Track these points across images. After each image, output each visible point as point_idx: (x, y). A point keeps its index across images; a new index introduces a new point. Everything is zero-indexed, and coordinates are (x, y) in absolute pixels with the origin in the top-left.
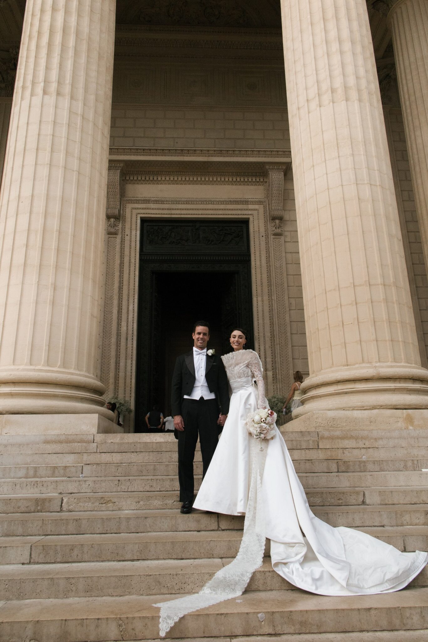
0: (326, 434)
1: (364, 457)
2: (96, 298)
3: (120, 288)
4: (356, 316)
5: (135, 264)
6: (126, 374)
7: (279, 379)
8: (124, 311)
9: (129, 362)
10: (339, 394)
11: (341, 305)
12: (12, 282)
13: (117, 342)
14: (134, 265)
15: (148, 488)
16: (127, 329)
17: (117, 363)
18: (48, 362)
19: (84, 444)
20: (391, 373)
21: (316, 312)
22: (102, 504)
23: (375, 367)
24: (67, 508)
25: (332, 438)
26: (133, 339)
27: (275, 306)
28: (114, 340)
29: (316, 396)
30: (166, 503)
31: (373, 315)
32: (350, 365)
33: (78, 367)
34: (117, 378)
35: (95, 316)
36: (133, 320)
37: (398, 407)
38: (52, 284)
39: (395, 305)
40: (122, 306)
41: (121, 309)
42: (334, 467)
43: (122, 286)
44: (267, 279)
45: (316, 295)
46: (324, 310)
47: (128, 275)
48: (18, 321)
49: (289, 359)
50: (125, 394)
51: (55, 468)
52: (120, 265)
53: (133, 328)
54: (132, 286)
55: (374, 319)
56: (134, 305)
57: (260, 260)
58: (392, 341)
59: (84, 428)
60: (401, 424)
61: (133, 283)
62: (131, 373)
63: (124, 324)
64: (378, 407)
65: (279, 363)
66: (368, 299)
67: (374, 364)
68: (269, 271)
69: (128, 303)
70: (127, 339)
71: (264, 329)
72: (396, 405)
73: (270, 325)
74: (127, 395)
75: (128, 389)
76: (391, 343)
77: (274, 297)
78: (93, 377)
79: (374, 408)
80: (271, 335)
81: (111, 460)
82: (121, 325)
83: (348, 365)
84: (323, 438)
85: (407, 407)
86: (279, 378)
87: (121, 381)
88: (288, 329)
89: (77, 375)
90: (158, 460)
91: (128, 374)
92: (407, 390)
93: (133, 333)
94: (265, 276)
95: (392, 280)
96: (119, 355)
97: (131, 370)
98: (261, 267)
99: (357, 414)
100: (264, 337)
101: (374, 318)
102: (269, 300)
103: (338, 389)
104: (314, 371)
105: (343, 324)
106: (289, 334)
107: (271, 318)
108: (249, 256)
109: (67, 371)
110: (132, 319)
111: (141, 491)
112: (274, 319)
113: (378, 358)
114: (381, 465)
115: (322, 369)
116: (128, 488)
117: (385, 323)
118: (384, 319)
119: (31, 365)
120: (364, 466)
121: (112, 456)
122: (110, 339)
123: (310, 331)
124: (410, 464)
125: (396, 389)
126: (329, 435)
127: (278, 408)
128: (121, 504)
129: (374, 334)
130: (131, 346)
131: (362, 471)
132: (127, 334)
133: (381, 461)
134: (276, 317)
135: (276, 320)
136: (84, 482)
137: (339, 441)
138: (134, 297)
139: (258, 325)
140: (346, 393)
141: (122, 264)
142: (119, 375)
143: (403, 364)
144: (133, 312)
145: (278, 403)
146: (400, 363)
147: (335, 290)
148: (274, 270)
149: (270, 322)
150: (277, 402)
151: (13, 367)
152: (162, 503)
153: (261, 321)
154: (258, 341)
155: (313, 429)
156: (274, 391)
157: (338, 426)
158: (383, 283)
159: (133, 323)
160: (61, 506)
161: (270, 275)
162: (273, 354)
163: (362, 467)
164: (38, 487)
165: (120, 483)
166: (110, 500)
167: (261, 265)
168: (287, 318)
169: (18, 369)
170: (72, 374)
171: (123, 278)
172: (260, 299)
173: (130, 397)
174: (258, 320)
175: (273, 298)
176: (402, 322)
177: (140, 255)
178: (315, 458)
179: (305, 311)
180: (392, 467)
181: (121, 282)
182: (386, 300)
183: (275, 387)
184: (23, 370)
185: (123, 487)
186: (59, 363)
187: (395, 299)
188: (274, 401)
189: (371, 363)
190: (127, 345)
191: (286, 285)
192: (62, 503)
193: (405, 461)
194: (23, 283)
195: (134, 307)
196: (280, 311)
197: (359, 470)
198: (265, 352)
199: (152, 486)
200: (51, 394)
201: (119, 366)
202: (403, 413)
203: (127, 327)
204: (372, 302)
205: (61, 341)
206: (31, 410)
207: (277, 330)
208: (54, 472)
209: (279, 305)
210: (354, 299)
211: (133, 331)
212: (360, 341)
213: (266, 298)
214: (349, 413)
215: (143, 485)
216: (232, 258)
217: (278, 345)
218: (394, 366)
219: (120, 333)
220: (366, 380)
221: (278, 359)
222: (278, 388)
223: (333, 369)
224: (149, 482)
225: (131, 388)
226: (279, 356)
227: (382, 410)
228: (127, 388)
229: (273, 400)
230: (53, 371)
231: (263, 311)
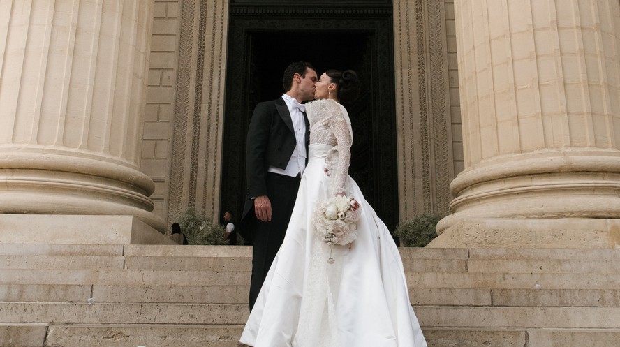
0: (482, 253)
1: (537, 285)
2: (143, 50)
3: (200, 55)
4: (536, 76)
5: (222, 20)
6: (206, 179)
7: (433, 190)
8: (205, 88)
9: (211, 161)
10: (507, 195)
11: (513, 60)
12: (15, 22)
13: (195, 133)
14: (221, 22)
15: (185, 319)
16: (210, 114)
17: (194, 163)
18: (64, 140)
19: (106, 257)
20: (590, 163)
21: (476, 71)
22: (108, 337)
23: (564, 153)
24: (55, 343)
25: (490, 259)
26: (217, 128)
27: (428, 82)
28: (189, 130)
29: (472, 199)
30: (208, 339)
31: (563, 74)
32: (525, 151)
33: (110, 149)
34: (193, 185)
35: (140, 75)
36: (218, 101)
37: (599, 215)
38: (73, 25)
39: (599, 60)
40: (202, 81)
41: (202, 85)
42: (486, 299)
43: (204, 51)
44: (416, 42)
45: (475, 46)
46: (486, 69)
47: (211, 35)
48: (21, 78)
49: (448, 161)
50: (204, 208)
51: (51, 287)
52: (201, 22)
53: (218, 113)
54: (217, 53)
55: (564, 81)
56: (219, 78)
57: (407, 14)
58: (592, 114)
59: (111, 236)
60: (603, 241)
61: (219, 47)
62: (214, 178)
63: (205, 107)
64: (567, 215)
65: (434, 167)
66: (555, 50)
67: (563, 149)
68: (420, 31)
69: (212, 76)
70: (209, 129)
71: (411, 115)
72: (596, 212)
73: (421, 109)
74: (208, 210)
75: (209, 201)
76: (590, 117)
77: (427, 69)
78: (135, 165)
79: (560, 215)
80: (422, 125)
81: (141, 280)
82: (200, 108)
83: (522, 152)
84: (477, 257)
85: (613, 215)
86: (432, 188)
87: (200, 190)
88: (448, 117)
89: (108, 160)
90: (212, 281)
91: (210, 179)
92: (615, 190)
93: (217, 121)
94: (414, 38)
95: (594, 21)
96: (197, 152)
97: (215, 173)
98: (408, 25)
99: (533, 224)
100: (412, 127)
101: (564, 79)
102: (419, 72)
103: (506, 187)
104: (470, 162)
105: (515, 87)
106: (448, 124)
107: (422, 101)
108: (391, 8)
109: (92, 153)
110: (217, 99)
111: (175, 324)
112: (427, 102)
113: (569, 140)
114: (562, 298)
115: (482, 159)
116: (155, 319)
117: (582, 86)
118: (581, 80)
119: (38, 143)
120: (535, 297)
121: (143, 274)
122: (184, 128)
123: (466, 102)
124: (609, 296)
125: (596, 187)
126: (487, 255)
127: (428, 232)
128: (137, 338)
129: (564, 103)
130: (214, 138)
131: (531, 305)
132: (209, 121)
133: (562, 291)
134: (430, 99)
135: (429, 102)
136: (88, 307)
137: (500, 262)
138: (220, 67)
139: (403, 110)
140: (518, 194)
141: (203, 20)
142: (196, 180)
143: (609, 150)
144: (219, 90)
145: (429, 225)
146: (604, 148)
147: (504, 36)
148: (427, 28)
149: (421, 106)
150: (428, 223)
151: (11, 146)
152: (201, 340)
153: (406, 105)
154: (401, 133)
155: (463, 246)
156: (425, 208)
157: (502, 242)
158: (579, 25)
159: (218, 105)
160: (45, 338)
161: (422, 36)
162: (424, 153)
163: (531, 299)
164: (18, 312)
165: (144, 310)
166: (121, 333)
167: (408, 21)
168: (447, 100)
169: (19, 149)
170: (100, 158)
171: (204, 40)
172: (405, 71)
173: (213, 212)
174: (403, 103)
175: (426, 71)
176: (608, 86)
177: (230, 6)
178: (458, 285)
179: (460, 72)
180: (581, 300)
181: (201, 46)
182: (584, 52)
183: (427, 202)
184: (27, 150)
185: (148, 317)
186: (81, 143)
187: (598, 50)
188: (424, 222)
189: (558, 147)
190: (208, 138)
191: (445, 51)
192: (47, 335)
193: (602, 291)
194: (30, 24)
195: (219, 82)
196: (435, 89)
197: (525, 303)
198: (412, 150)
199: (192, 316)
200: (65, 186)
201: (197, 168)
202: (606, 224)
203: (210, 110)
204: (561, 54)
205: (85, 109)
206: (33, 207)
207: (431, 118)
208: (49, 292)
209: (435, 81)
210: (533, 50)
211: (218, 117)
212: (542, 114)
213: (415, 70)
214: (519, 222)
215: (179, 314)
216: (365, 11)
217: (432, 141)
218: (594, 152)
219: (199, 119)
220: (550, 173)
221: (432, 161)
222: (432, 203)
223: (497, 158)
224: (188, 309)
225: (213, 200)
226: (433, 156)
227: (572, 219)
228: (207, 200)
229: (423, 220)
230: (70, 153)
231: (410, 89)
